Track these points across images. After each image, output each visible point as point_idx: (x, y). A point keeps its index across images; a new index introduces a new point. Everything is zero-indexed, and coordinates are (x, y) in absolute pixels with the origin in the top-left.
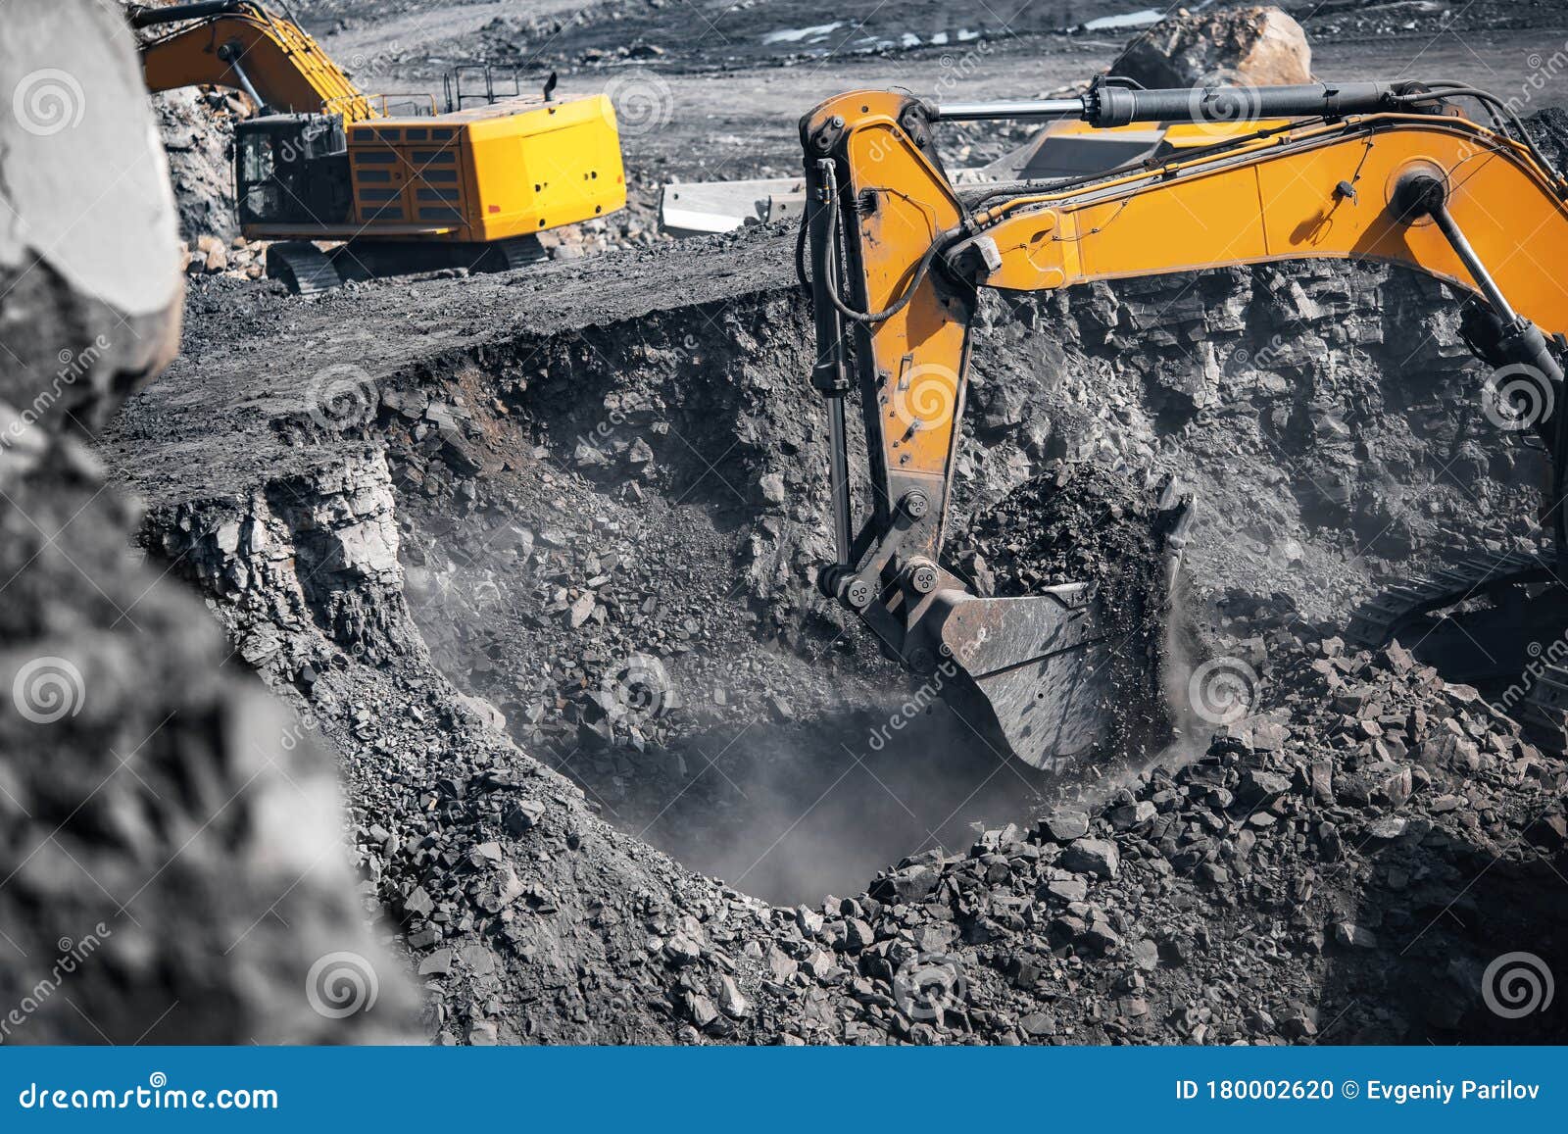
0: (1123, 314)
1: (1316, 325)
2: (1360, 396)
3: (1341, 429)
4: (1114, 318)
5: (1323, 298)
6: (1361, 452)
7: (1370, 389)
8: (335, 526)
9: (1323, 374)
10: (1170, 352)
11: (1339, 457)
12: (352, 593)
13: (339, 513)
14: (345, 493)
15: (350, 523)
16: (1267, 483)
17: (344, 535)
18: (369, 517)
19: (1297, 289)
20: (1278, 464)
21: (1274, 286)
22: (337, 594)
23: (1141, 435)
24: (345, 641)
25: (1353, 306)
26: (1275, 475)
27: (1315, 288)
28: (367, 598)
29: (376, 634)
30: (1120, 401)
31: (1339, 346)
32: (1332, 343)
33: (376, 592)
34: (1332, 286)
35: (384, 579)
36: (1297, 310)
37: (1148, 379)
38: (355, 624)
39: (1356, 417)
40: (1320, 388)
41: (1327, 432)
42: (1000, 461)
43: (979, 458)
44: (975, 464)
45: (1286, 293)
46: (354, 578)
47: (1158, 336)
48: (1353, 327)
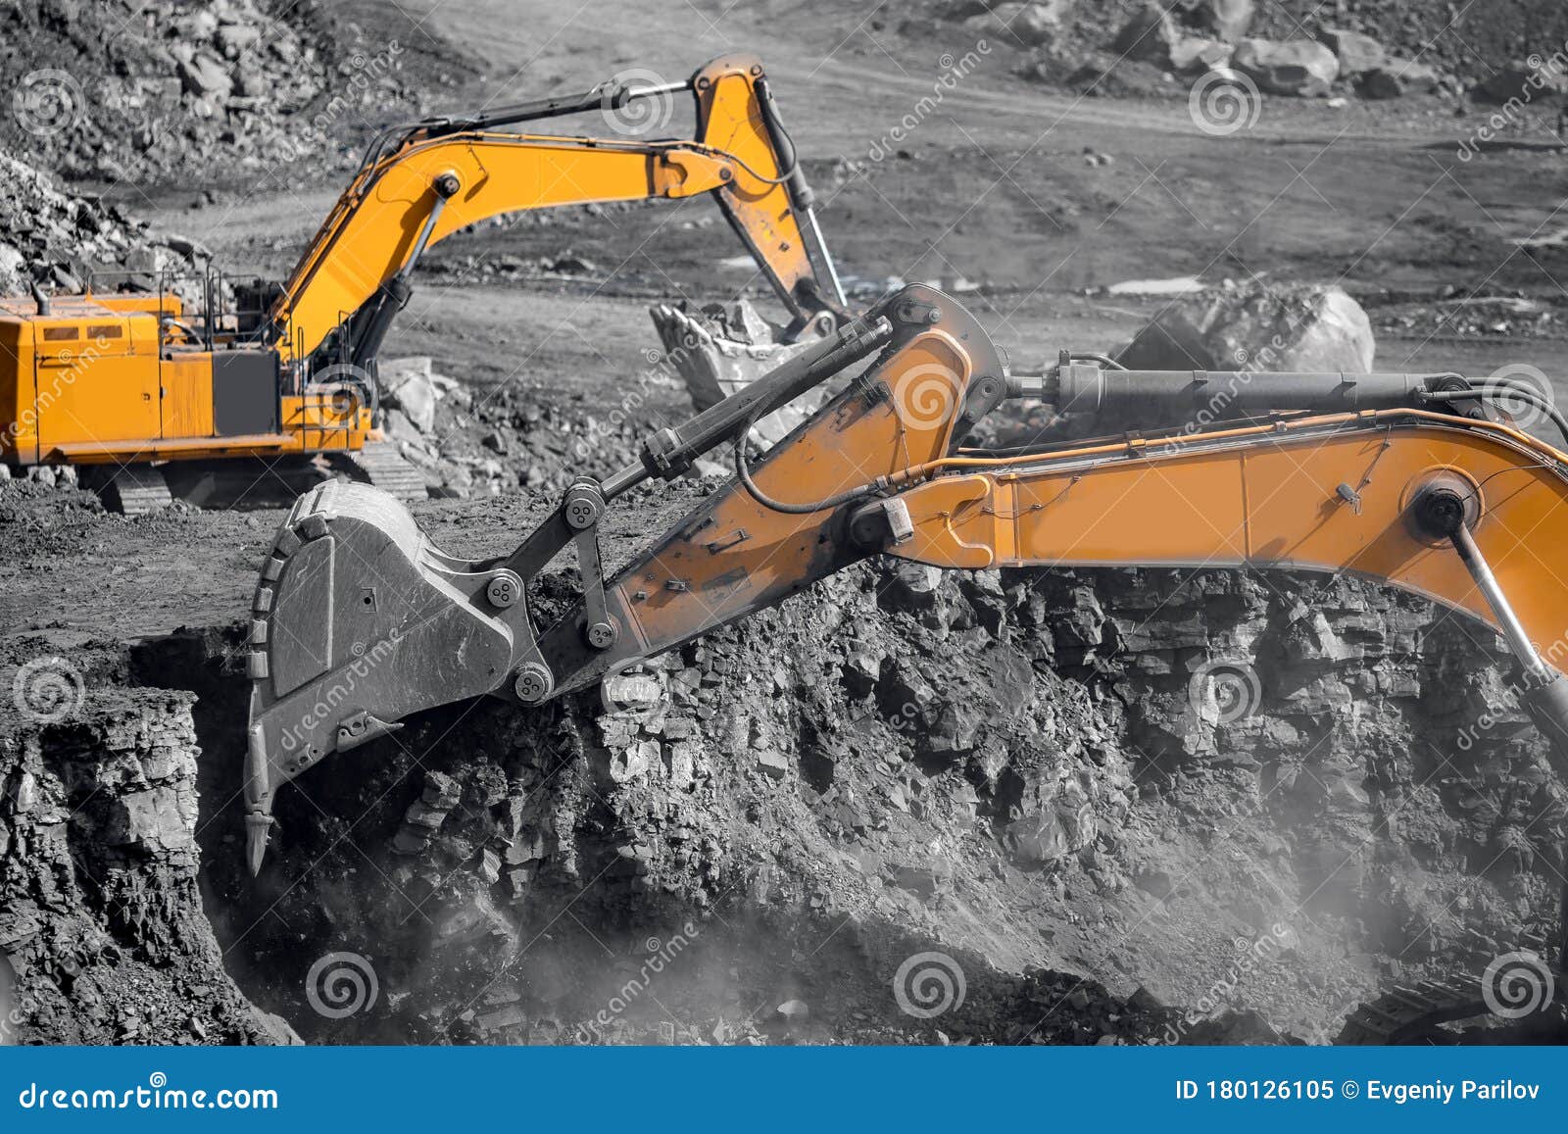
0: (1109, 631)
1: (1340, 668)
2: (1389, 760)
3: (1360, 797)
4: (1098, 636)
5: (1352, 636)
6: (1380, 827)
7: (1398, 751)
8: (121, 790)
9: (1343, 729)
10: (1159, 682)
11: (1353, 830)
12: (134, 873)
13: (128, 775)
14: (139, 751)
15: (140, 788)
16: (1263, 854)
17: (131, 802)
18: (165, 782)
19: (1321, 622)
20: (1278, 831)
21: (1295, 615)
22: (116, 872)
23: (1116, 779)
24: (122, 932)
25: (1387, 650)
26: (1274, 843)
27: (1344, 623)
28: (152, 882)
29: (159, 927)
30: (1095, 736)
31: (1366, 697)
32: (1358, 691)
33: (163, 874)
34: (1365, 623)
35: (175, 860)
36: (1318, 645)
37: (1131, 712)
38: (134, 911)
39: (1377, 782)
40: (1338, 744)
41: (1344, 801)
42: (941, 793)
43: (916, 787)
44: (911, 795)
45: (1307, 626)
46: (138, 855)
47: (1149, 662)
48: (1386, 674)
